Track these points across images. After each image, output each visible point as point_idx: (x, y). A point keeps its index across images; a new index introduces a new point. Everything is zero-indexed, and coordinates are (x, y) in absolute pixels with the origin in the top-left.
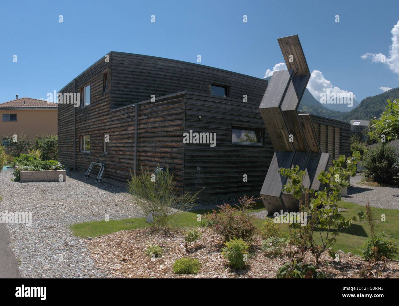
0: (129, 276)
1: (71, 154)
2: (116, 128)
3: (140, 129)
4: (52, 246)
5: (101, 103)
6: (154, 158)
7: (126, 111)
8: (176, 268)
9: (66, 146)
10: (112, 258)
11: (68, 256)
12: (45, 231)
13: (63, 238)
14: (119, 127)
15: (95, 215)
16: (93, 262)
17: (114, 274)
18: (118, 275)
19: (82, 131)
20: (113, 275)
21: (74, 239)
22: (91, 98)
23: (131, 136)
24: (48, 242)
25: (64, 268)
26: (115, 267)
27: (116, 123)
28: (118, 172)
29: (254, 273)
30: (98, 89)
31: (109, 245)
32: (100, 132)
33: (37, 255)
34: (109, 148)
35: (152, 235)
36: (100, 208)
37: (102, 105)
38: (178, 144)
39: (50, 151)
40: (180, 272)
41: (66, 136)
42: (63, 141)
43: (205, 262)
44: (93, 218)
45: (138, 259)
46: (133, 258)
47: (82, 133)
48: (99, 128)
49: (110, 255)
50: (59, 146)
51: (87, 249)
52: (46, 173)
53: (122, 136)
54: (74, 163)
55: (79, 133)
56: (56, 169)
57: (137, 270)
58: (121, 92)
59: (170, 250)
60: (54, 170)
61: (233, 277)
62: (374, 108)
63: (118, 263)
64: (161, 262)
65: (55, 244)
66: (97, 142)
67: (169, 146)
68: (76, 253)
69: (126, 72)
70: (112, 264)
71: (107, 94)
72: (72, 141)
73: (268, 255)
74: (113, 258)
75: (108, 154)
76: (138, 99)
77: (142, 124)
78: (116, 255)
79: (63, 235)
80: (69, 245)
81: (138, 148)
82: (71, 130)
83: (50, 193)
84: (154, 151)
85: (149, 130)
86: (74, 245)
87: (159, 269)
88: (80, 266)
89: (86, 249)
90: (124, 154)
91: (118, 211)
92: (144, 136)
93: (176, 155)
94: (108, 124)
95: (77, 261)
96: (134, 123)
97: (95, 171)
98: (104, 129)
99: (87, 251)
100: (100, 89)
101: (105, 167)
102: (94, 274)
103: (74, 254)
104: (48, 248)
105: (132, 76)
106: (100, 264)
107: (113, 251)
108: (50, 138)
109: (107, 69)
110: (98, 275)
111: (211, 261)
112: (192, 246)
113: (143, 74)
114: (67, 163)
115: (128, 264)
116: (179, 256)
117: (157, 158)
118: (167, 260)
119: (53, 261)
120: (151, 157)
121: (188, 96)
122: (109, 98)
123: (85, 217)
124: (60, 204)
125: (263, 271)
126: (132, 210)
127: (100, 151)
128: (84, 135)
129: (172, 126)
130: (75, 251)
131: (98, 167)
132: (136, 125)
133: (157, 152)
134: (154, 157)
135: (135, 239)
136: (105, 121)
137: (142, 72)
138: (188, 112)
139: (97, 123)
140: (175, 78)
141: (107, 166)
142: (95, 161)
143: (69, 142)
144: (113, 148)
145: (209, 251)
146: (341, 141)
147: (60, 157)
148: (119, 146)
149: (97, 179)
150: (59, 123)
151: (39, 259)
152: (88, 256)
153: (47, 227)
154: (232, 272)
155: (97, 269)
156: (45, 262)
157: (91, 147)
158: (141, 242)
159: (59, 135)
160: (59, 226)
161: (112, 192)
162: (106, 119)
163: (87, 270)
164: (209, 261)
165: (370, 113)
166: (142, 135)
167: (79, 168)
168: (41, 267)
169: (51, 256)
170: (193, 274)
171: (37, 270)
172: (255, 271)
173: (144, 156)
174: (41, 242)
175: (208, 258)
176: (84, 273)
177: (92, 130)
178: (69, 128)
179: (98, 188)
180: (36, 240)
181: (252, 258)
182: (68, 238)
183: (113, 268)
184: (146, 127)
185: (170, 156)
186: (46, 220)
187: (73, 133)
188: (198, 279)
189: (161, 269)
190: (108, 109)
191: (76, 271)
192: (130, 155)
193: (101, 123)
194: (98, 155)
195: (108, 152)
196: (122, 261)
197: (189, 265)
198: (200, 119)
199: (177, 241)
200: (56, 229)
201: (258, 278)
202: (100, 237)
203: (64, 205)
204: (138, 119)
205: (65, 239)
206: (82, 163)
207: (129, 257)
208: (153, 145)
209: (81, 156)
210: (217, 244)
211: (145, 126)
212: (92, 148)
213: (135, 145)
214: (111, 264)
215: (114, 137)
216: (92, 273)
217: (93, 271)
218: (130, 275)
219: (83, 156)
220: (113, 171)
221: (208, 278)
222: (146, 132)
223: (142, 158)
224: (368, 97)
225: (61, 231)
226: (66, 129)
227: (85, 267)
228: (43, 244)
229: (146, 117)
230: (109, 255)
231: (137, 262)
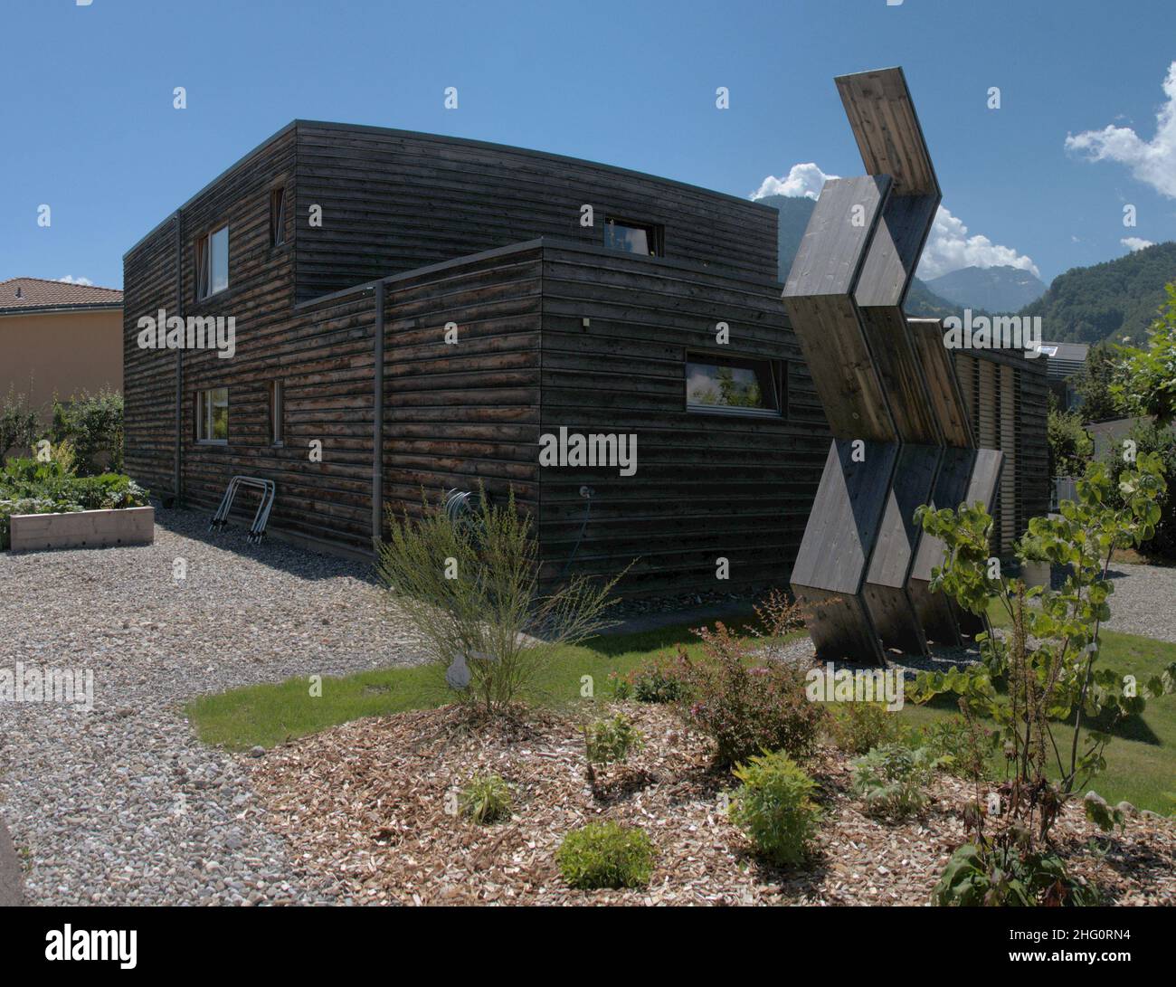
0: (413, 900)
1: (164, 451)
2: (310, 360)
3: (390, 364)
4: (133, 788)
5: (262, 284)
6: (440, 459)
7: (345, 307)
8: (571, 865)
9: (150, 424)
10: (343, 826)
11: (191, 824)
12: (103, 728)
13: (169, 753)
14: (321, 358)
15: (262, 661)
16: (281, 846)
17: (358, 892)
18: (371, 896)
19: (202, 375)
20: (356, 896)
21: (203, 755)
22: (230, 268)
23: (360, 385)
24: (119, 771)
25: (182, 874)
26: (357, 866)
27: (314, 344)
28: (319, 506)
29: (848, 883)
30: (254, 238)
31: (326, 776)
32: (260, 376)
33: (84, 828)
34: (290, 427)
35: (470, 737)
36: (274, 635)
37: (267, 288)
38: (518, 410)
39: (97, 445)
40: (588, 882)
41: (149, 395)
42: (141, 410)
43: (665, 841)
44: (257, 673)
45: (436, 830)
46: (418, 828)
47: (202, 380)
48: (257, 363)
49: (334, 817)
50: (127, 425)
51: (254, 796)
52: (91, 519)
53: (333, 389)
54: (175, 480)
55: (192, 382)
56: (123, 503)
57: (439, 877)
58: (327, 247)
59: (538, 792)
60: (117, 506)
61: (775, 900)
62: (1093, 303)
63: (365, 848)
64: (513, 842)
65: (143, 779)
66: (250, 408)
67: (490, 416)
68: (218, 811)
69: (342, 183)
70: (346, 854)
71: (281, 252)
72: (171, 407)
73: (876, 813)
74: (347, 826)
75: (285, 447)
76: (379, 267)
77: (398, 346)
78: (356, 815)
79: (165, 741)
80: (192, 780)
81: (385, 427)
82: (166, 373)
83: (109, 586)
84: (438, 435)
85: (420, 366)
86: (207, 780)
87: (511, 871)
88: (237, 865)
89: (248, 795)
90: (338, 445)
91: (333, 645)
92: (404, 386)
93: (512, 447)
94: (288, 348)
95: (226, 846)
96: (370, 344)
97: (246, 505)
98: (271, 367)
99: (255, 803)
100: (259, 240)
101: (278, 492)
102: (290, 896)
103: (212, 817)
104: (120, 797)
105: (360, 195)
106: (307, 855)
107: (343, 800)
108: (98, 402)
109: (283, 177)
110: (304, 900)
111: (687, 834)
112: (610, 775)
113: (394, 189)
114: (154, 480)
115: (404, 853)
116: (572, 815)
117: (449, 456)
118: (533, 833)
119: (143, 849)
120: (430, 453)
121: (549, 256)
122: (290, 266)
123: (229, 671)
124: (145, 626)
125: (876, 875)
126: (378, 638)
127: (258, 439)
128: (208, 389)
129: (497, 351)
130: (215, 805)
131: (255, 493)
132: (378, 350)
133: (449, 439)
134: (440, 456)
135: (412, 750)
136: (278, 339)
137: (392, 184)
138: (551, 307)
139: (251, 347)
140: (492, 201)
141: (284, 488)
142: (245, 470)
143: (160, 412)
144: (304, 427)
145: (671, 794)
146: (1019, 408)
147: (131, 463)
148: (321, 421)
149: (252, 534)
150: (128, 352)
151: (91, 842)
152: (259, 822)
153: (110, 714)
154: (768, 881)
155: (296, 874)
156: (115, 853)
157: (229, 424)
158: (436, 762)
159: (128, 393)
160: (150, 709)
161: (306, 575)
162: (280, 333)
163: (265, 880)
164: (679, 836)
165: (1083, 318)
166: (397, 383)
167: (193, 495)
168: (101, 877)
169: (134, 830)
170: (633, 888)
171: (91, 889)
172: (848, 876)
173: (405, 452)
174: (94, 774)
175: (676, 825)
176: (254, 892)
177: (234, 369)
178: (160, 366)
179: (259, 561)
180: (79, 766)
181: (825, 826)
182: (185, 752)
183: (353, 866)
184: (411, 356)
185: (492, 450)
186: (105, 685)
187: (172, 383)
188: (655, 909)
189: (517, 870)
190: (286, 301)
191: (227, 886)
192: (357, 449)
193: (265, 348)
194: (253, 452)
195: (286, 442)
196: (379, 839)
197: (618, 853)
198: (585, 327)
199: (556, 758)
200: (140, 721)
201: (864, 904)
202: (289, 746)
203: (157, 628)
204: (386, 330)
205: (175, 758)
206: (203, 480)
207: (403, 822)
208: (434, 414)
209: (198, 458)
210: (693, 768)
211: (408, 353)
212: (234, 428)
213: (375, 414)
214: (345, 851)
215: (307, 390)
216: (283, 894)
217: (286, 886)
218: (416, 897)
219: (205, 456)
220: (304, 502)
221: (691, 905)
222: (411, 373)
223: (398, 459)
224: (1075, 267)
225: (157, 725)
226: (150, 372)
227: (255, 869)
228: (103, 782)
229: (412, 324)
230: (332, 814)
231: (433, 841)
